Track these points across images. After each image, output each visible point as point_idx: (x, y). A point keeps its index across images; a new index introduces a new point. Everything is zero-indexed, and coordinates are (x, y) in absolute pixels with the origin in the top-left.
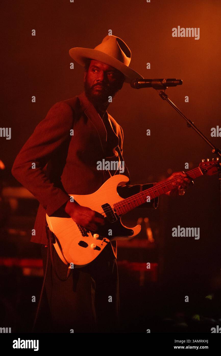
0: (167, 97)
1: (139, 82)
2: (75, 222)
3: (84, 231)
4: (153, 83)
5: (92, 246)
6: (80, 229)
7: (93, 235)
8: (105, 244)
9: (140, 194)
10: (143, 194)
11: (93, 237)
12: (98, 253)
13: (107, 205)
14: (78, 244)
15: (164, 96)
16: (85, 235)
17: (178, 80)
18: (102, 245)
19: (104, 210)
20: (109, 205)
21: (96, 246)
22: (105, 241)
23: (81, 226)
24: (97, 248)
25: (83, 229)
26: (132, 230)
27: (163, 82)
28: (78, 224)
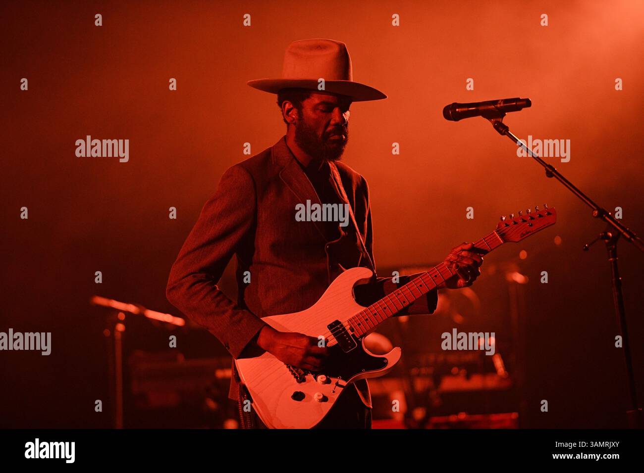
0: (507, 130)
1: (457, 110)
2: (283, 361)
3: (299, 374)
4: (481, 108)
5: (316, 396)
6: (292, 371)
7: (316, 378)
8: (339, 390)
9: (393, 295)
10: (399, 294)
11: (317, 381)
12: (327, 406)
13: (337, 322)
14: (292, 397)
15: (501, 130)
16: (301, 380)
17: (523, 100)
18: (334, 392)
19: (332, 332)
20: (340, 323)
21: (322, 397)
22: (337, 384)
23: (292, 367)
24: (325, 399)
25: (297, 371)
26: (385, 359)
27: (498, 106)
28: (287, 365)
